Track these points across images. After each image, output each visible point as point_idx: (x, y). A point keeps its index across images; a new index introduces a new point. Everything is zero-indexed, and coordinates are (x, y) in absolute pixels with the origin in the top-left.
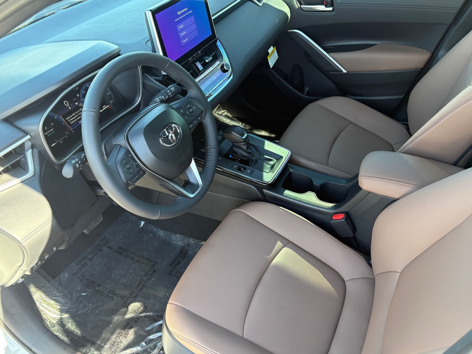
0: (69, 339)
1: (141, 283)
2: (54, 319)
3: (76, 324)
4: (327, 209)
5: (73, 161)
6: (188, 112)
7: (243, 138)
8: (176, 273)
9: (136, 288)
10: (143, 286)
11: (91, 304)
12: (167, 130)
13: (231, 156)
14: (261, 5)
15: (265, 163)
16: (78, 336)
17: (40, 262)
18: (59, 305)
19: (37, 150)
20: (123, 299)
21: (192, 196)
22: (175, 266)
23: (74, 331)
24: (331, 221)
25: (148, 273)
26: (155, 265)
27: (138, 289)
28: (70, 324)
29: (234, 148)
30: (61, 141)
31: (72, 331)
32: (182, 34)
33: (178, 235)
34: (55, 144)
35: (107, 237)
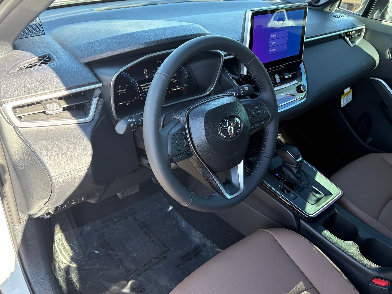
0: (67, 289)
1: (149, 263)
2: (63, 263)
3: (79, 277)
4: (368, 268)
5: (130, 120)
6: (254, 113)
7: (297, 160)
8: (184, 268)
9: (143, 266)
10: (150, 267)
11: (99, 264)
12: (228, 121)
13: (277, 175)
14: (352, 45)
15: (312, 194)
16: (75, 289)
17: (65, 206)
18: (72, 253)
19: (103, 100)
20: (128, 272)
21: (229, 197)
22: (185, 260)
23: (74, 283)
24: (370, 284)
25: (158, 257)
26: (167, 252)
27: (144, 268)
28: (74, 274)
29: (284, 168)
30: (128, 103)
31: (73, 282)
32: (272, 43)
33: (198, 232)
34: (122, 103)
35: (136, 208)
